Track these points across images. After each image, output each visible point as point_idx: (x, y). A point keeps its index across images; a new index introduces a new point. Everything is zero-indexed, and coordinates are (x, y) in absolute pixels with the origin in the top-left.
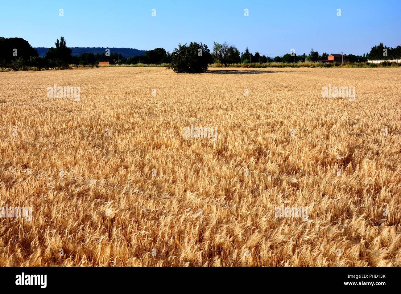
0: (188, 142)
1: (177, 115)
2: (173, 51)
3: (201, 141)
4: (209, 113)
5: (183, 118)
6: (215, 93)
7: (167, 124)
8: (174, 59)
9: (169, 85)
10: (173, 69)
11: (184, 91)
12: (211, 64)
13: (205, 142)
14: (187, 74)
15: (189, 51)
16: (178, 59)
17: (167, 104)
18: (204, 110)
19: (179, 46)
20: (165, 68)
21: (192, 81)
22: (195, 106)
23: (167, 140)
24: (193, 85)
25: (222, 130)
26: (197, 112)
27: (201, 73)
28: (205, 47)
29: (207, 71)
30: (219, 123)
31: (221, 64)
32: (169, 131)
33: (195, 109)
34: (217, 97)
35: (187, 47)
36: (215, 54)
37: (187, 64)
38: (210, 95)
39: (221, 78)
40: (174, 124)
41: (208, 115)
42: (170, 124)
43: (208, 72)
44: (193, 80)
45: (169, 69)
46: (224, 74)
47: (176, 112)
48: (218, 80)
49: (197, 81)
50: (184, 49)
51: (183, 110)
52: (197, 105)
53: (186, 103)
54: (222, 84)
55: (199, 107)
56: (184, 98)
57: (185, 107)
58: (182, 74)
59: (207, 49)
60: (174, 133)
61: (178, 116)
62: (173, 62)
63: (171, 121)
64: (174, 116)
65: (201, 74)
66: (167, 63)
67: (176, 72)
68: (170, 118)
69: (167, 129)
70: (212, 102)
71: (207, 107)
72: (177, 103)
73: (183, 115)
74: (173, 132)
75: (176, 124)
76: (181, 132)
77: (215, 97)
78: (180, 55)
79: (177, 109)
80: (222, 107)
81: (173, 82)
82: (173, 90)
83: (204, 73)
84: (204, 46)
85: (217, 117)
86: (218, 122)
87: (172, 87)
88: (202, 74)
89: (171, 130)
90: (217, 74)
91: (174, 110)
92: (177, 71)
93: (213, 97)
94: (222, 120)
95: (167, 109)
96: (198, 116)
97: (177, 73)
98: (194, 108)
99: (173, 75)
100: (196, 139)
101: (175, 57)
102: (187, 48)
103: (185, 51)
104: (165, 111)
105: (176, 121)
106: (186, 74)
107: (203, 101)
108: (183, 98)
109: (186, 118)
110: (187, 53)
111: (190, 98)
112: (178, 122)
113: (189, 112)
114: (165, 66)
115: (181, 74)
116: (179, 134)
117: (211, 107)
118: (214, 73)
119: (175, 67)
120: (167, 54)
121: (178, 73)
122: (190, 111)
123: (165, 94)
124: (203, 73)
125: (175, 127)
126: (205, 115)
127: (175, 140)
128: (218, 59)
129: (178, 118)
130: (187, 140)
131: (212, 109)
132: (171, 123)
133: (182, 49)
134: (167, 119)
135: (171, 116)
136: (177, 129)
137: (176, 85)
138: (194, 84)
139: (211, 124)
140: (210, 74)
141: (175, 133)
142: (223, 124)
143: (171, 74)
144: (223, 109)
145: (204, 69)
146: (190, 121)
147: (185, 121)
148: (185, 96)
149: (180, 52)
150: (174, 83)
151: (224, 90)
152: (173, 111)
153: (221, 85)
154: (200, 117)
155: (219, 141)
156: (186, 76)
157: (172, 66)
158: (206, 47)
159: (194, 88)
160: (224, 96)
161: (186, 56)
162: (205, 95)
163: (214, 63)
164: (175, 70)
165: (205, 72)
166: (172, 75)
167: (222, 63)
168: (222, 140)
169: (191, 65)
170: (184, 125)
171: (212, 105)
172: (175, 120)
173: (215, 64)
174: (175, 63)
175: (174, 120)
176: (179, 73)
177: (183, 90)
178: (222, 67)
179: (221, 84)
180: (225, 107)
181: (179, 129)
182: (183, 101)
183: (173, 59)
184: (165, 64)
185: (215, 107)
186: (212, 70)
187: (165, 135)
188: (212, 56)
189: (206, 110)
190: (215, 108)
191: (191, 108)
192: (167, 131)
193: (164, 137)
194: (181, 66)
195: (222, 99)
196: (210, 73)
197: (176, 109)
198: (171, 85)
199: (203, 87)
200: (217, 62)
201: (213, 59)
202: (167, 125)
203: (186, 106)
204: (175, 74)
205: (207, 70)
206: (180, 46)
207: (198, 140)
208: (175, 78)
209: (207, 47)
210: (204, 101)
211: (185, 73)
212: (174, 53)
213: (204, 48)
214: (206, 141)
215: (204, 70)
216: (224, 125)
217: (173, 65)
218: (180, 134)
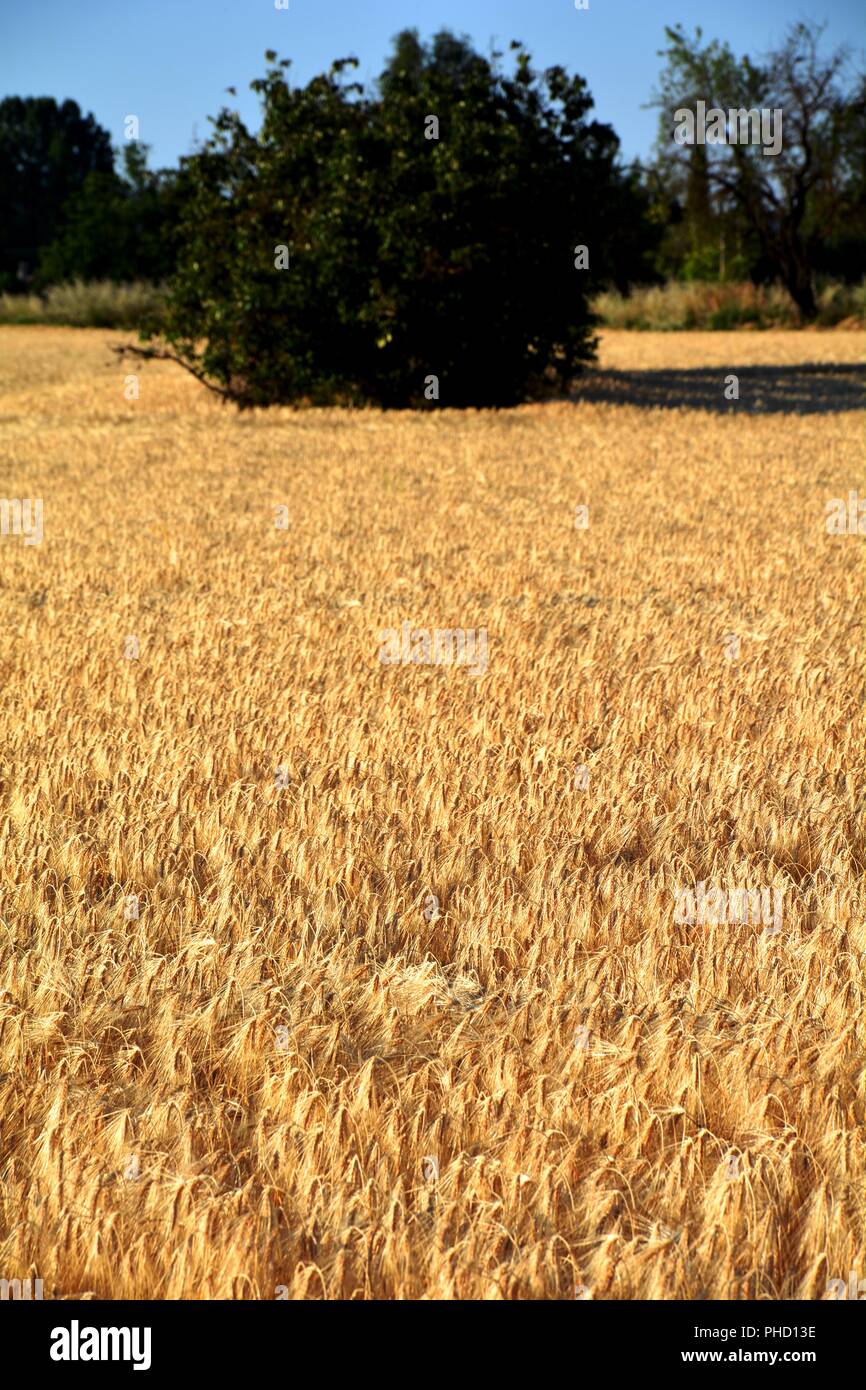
0: (347, 1263)
1: (230, 932)
2: (194, 150)
3: (506, 1249)
4: (600, 901)
5: (303, 962)
6: (669, 654)
7: (111, 1044)
8: (210, 235)
9: (152, 559)
10: (189, 352)
11: (312, 629)
12: (626, 294)
13: (541, 1270)
14: (357, 415)
15: (374, 153)
16: (253, 240)
17: (114, 801)
18: (538, 873)
19: (258, 85)
20: (96, 341)
21: (406, 500)
22: (441, 820)
23: (115, 1246)
24: (420, 560)
25: (750, 1114)
26: (460, 898)
27: (512, 402)
28: (558, 105)
29: (577, 384)
30: (710, 1037)
31: (746, 295)
32: (132, 1130)
33: (438, 854)
34: (688, 712)
35: (352, 97)
36: (681, 172)
37: (359, 298)
38: (611, 685)
39: (747, 467)
40: (193, 1040)
41: (582, 924)
42: (146, 1041)
43: (594, 396)
44: (421, 484)
45: (149, 355)
46: (775, 420)
47: (224, 899)
48: (708, 490)
49: (463, 509)
50: (323, 122)
51: (300, 867)
52: (465, 806)
53: (332, 783)
54: (759, 535)
55: (487, 835)
56: (320, 723)
57: (324, 831)
58: (296, 417)
59: (590, 117)
60: (199, 1149)
61: (245, 944)
62: (195, 277)
63: (167, 1006)
64: (198, 946)
65: (511, 421)
66: (125, 278)
67: (228, 395)
68: (150, 968)
69: (119, 1103)
70: (630, 777)
71: (580, 831)
72: (236, 787)
73: (305, 926)
74: (185, 1143)
75: (222, 1038)
76: (277, 1142)
77: (667, 711)
78: (273, 199)
79: (238, 853)
80: (742, 828)
81: (189, 515)
82: (193, 618)
83: (553, 409)
84: (557, 89)
85: (687, 949)
86: (699, 1024)
87: (181, 583)
88: (522, 421)
89: (156, 1117)
90: (701, 416)
91: (203, 877)
92: (239, 383)
93: (643, 712)
94: (743, 988)
95: (114, 854)
96: (476, 939)
97: (232, 407)
98: (423, 849)
99: (195, 426)
100: (441, 1224)
101: (215, 213)
102: (356, 117)
103: (327, 147)
104: (100, 885)
105: (220, 1002)
106: (338, 414)
107: (525, 764)
108: (300, 721)
109: (335, 971)
110: (359, 170)
111: (388, 715)
112: (238, 1010)
113: (366, 892)
114: (104, 320)
115: (286, 413)
116: (248, 1165)
117: (621, 834)
118: (672, 404)
119: (216, 333)
120: (120, 168)
121: (245, 402)
122: (377, 884)
123: (93, 666)
124: (542, 398)
125: (207, 1080)
126: (548, 928)
127: (201, 1239)
128: (712, 225)
129: (243, 971)
130: (345, 1235)
131: (634, 854)
132: (165, 1026)
133: (302, 120)
134: (117, 982)
135: (166, 947)
136: (234, 1104)
137: (224, 558)
138: (430, 548)
139: (613, 1049)
140: (615, 412)
141: (211, 1157)
142: (757, 1042)
143: (174, 417)
144: (760, 853)
145: (544, 358)
146: (375, 1003)
147: (318, 1008)
148: (331, 696)
149: (268, 154)
150: (202, 523)
151: (775, 616)
152: (188, 887)
153: (741, 550)
154: (487, 951)
155: (704, 1250)
156: (344, 446)
157: (187, 322)
158: (579, 103)
159: (429, 586)
160: (774, 698)
161: (340, 202)
162: (555, 682)
163: (660, 281)
164: (218, 365)
165: (564, 394)
166: (180, 430)
167: (760, 274)
168: (742, 1232)
169: (401, 313)
170: (315, 1054)
171: (631, 809)
172: (205, 999)
173: (679, 296)
174: (221, 286)
175: (195, 991)
176: (265, 404)
177: (300, 619)
178: (762, 328)
179: (741, 537)
180: (783, 835)
181: (253, 1105)
182: (302, 755)
183: (192, 236)
184: (105, 293)
185: (666, 828)
186: (644, 366)
187: (92, 1185)
188: (645, 193)
189: (565, 873)
190: (662, 850)
191: (390, 844)
192: (116, 1132)
193: (83, 1206)
194: (279, 323)
195: (754, 731)
196: (620, 399)
197: (219, 854)
198: (174, 558)
199: (531, 579)
200: (703, 273)
201: (654, 236)
202: (110, 1051)
203: (338, 820)
204: (213, 422)
205: (579, 371)
206: (274, 89)
207: (467, 1242)
208: (212, 467)
209: (588, 103)
210: (541, 755)
211: (325, 402)
212: (207, 167)
213: (549, 115)
214: (560, 1252)
215: (551, 372)
216: (765, 1057)
217: (194, 306)
218: (263, 1161)
